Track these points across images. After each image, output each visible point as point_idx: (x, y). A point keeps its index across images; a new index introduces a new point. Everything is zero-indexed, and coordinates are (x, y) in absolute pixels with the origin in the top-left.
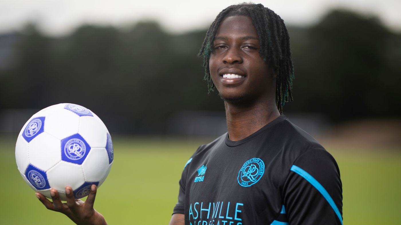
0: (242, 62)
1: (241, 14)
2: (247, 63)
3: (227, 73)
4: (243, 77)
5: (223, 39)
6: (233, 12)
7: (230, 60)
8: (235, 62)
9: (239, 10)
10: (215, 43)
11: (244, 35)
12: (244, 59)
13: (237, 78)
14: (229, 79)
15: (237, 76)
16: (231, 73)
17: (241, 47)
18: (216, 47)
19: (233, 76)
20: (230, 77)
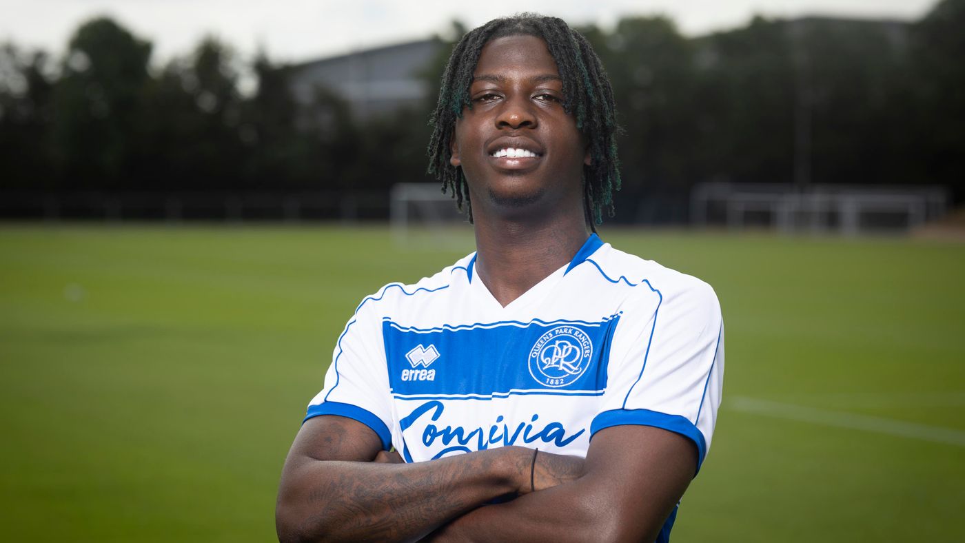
0: (536, 126)
1: (525, 32)
2: (545, 129)
3: (506, 146)
4: (538, 156)
5: (493, 79)
6: (506, 29)
7: (514, 120)
8: (524, 124)
9: (519, 25)
10: (473, 90)
11: (538, 73)
12: (540, 120)
13: (526, 158)
14: (510, 159)
15: (527, 154)
16: (516, 147)
17: (532, 96)
18: (476, 97)
19: (520, 153)
20: (514, 155)
